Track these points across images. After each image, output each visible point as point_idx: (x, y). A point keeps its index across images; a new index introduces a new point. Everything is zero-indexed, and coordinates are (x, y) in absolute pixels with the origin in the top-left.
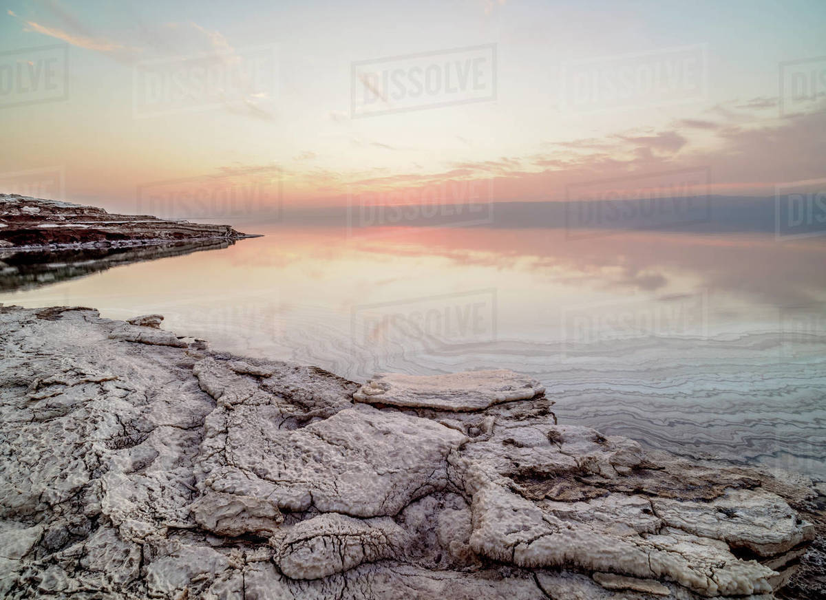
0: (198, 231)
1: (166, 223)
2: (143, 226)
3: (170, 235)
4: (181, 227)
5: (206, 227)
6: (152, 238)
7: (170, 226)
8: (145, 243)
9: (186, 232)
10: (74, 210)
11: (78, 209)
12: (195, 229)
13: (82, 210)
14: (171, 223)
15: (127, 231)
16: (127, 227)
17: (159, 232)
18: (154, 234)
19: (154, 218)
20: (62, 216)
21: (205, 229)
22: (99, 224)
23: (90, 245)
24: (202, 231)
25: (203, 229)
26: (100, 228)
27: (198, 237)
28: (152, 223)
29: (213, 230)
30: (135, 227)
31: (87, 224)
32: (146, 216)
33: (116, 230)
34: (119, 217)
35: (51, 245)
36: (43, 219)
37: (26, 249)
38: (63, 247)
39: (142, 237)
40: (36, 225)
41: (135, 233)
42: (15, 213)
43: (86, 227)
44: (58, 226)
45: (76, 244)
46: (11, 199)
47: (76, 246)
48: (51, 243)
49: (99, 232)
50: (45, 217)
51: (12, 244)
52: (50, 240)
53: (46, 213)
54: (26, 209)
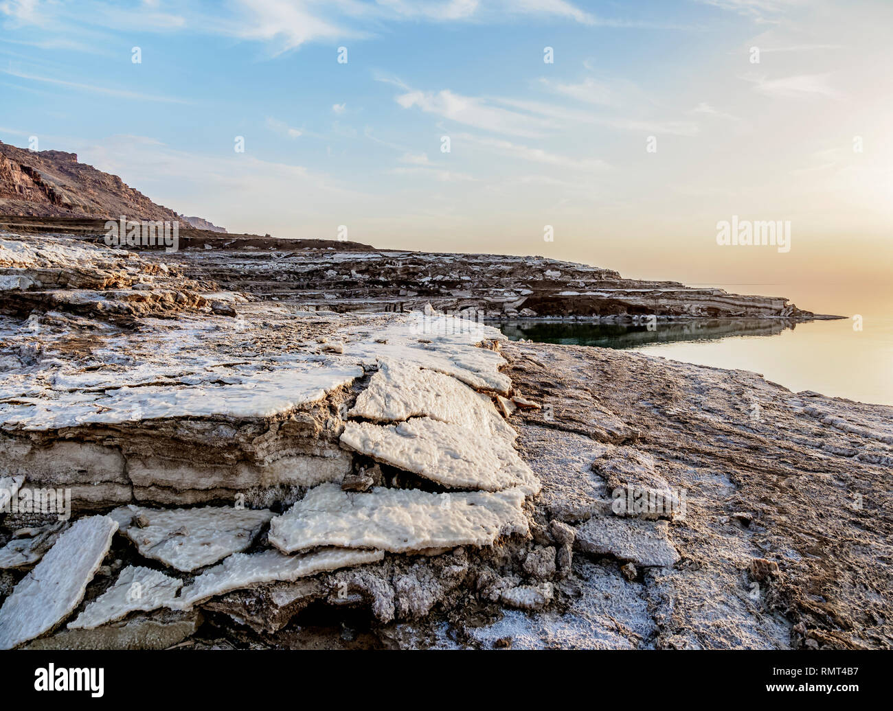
0: (741, 306)
1: (698, 293)
2: (670, 296)
3: (703, 310)
4: (718, 299)
5: (753, 301)
6: (679, 314)
7: (703, 297)
8: (671, 320)
9: (724, 307)
10: (593, 274)
11: (596, 272)
12: (737, 303)
13: (599, 273)
14: (704, 293)
15: (651, 302)
16: (652, 298)
17: (689, 305)
18: (682, 308)
19: (679, 286)
20: (581, 281)
21: (751, 304)
22: (620, 293)
24: (747, 306)
25: (748, 304)
26: (622, 298)
27: (740, 315)
28: (682, 292)
29: (763, 305)
30: (661, 297)
31: (607, 292)
32: (670, 283)
33: (639, 301)
34: (642, 284)
35: (571, 317)
36: (564, 285)
37: (548, 320)
38: (581, 320)
39: (668, 312)
40: (558, 292)
41: (660, 306)
42: (539, 278)
43: (606, 295)
44: (578, 294)
45: (595, 317)
46: (536, 262)
47: (595, 319)
48: (571, 314)
49: (620, 303)
50: (565, 283)
51: (535, 314)
52: (570, 311)
53: (567, 278)
54: (549, 273)
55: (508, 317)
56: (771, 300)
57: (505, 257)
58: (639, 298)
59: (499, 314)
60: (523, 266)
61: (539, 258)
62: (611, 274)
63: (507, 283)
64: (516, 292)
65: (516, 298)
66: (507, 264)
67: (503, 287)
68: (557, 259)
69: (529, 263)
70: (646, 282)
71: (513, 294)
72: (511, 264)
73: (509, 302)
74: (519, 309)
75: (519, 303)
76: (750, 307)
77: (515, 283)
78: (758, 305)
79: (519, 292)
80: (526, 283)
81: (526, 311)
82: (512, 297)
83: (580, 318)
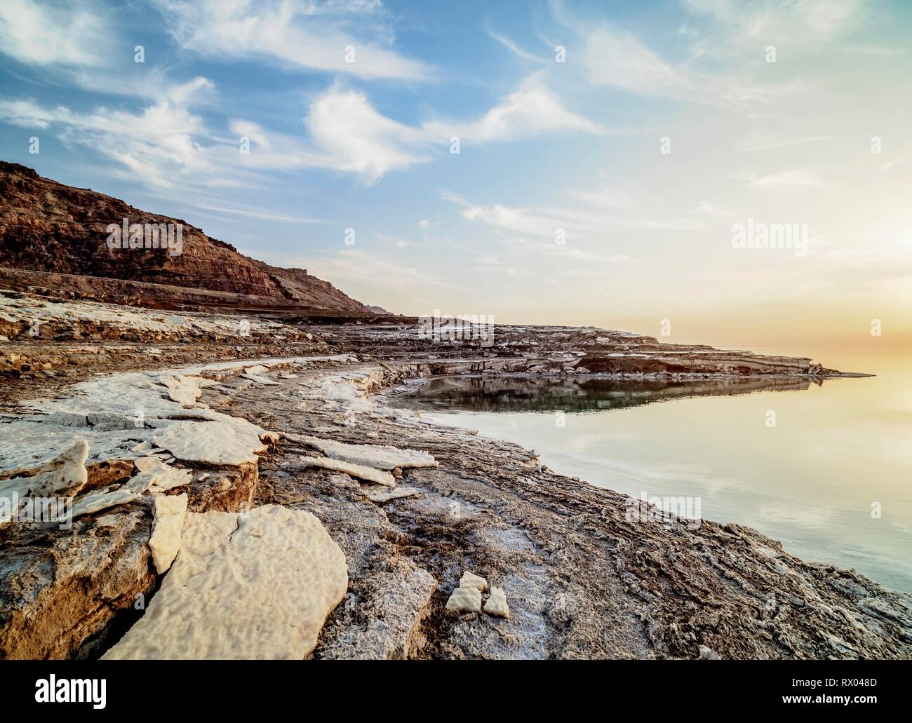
0: (769, 365)
1: (729, 354)
2: (704, 357)
3: (734, 369)
4: (748, 359)
5: (781, 361)
6: (713, 372)
7: (734, 358)
8: (706, 377)
9: (753, 366)
10: (636, 340)
11: (638, 338)
12: (766, 362)
13: (641, 339)
14: (735, 355)
15: (687, 362)
16: (688, 359)
17: (721, 365)
18: (716, 367)
19: (710, 348)
20: (626, 345)
21: (779, 363)
22: (660, 355)
23: (651, 377)
24: (775, 366)
25: (776, 363)
26: (661, 359)
27: (770, 373)
28: (714, 354)
29: (790, 364)
30: (696, 358)
31: (648, 354)
32: (702, 346)
33: (677, 361)
34: (677, 347)
35: (619, 374)
36: (612, 348)
37: (599, 376)
38: (628, 377)
39: (703, 371)
40: (607, 354)
41: (695, 365)
42: (592, 343)
43: (648, 357)
44: (624, 355)
45: (639, 374)
46: (589, 331)
47: (639, 376)
48: (618, 372)
49: (660, 363)
50: (613, 347)
51: (588, 371)
52: (618, 369)
53: (614, 343)
54: (599, 339)
55: (567, 374)
56: (798, 360)
57: (565, 327)
58: (676, 359)
59: (559, 371)
60: (579, 334)
61: (591, 328)
62: (650, 339)
63: (566, 347)
64: (573, 354)
65: (573, 359)
66: (566, 332)
67: (562, 350)
68: (606, 328)
69: (584, 332)
70: (681, 346)
71: (570, 355)
72: (569, 333)
73: (567, 362)
74: (575, 367)
75: (575, 363)
76: (779, 366)
77: (573, 347)
78: (786, 365)
79: (575, 354)
80: (581, 347)
81: (581, 369)
82: (570, 357)
83: (626, 375)
